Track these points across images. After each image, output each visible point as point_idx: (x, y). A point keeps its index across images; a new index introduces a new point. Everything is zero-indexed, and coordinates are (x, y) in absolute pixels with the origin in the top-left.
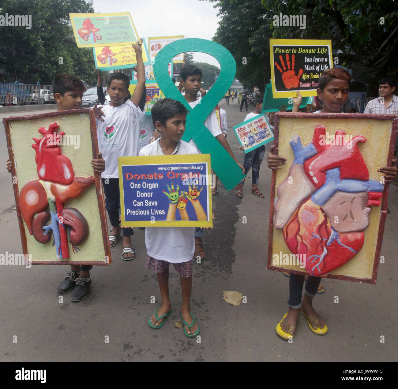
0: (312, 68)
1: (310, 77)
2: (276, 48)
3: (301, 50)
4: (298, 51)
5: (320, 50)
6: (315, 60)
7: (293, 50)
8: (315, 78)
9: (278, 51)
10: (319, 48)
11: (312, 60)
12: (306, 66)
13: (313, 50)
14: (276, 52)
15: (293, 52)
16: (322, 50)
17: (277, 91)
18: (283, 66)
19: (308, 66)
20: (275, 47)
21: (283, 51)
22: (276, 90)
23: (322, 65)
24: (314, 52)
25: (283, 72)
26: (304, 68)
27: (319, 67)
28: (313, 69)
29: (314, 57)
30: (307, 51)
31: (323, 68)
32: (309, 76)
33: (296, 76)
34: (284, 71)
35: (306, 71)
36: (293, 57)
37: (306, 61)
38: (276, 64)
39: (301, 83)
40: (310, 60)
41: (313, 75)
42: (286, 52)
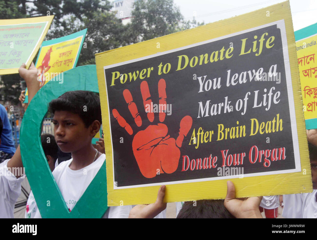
0: (223, 108)
1: (215, 136)
2: (114, 74)
3: (183, 59)
4: (174, 66)
5: (249, 46)
6: (231, 82)
7: (160, 66)
8: (232, 137)
9: (119, 78)
10: (244, 41)
11: (223, 82)
12: (201, 104)
13: (222, 50)
14: (113, 84)
15: (160, 73)
16: (255, 43)
17: (119, 185)
18: (134, 116)
19: (208, 102)
20: (109, 73)
21: (133, 76)
22: (115, 183)
23: (256, 92)
24: (227, 57)
25: (134, 134)
26: (194, 111)
27: (246, 99)
28: (228, 109)
29: (229, 72)
30: (204, 59)
31: (260, 99)
32: (212, 133)
33: (172, 139)
34: (136, 130)
35: (204, 119)
36: (162, 85)
37: (201, 90)
38: (116, 113)
39: (186, 157)
40: (217, 84)
41: (227, 130)
42: (141, 78)
